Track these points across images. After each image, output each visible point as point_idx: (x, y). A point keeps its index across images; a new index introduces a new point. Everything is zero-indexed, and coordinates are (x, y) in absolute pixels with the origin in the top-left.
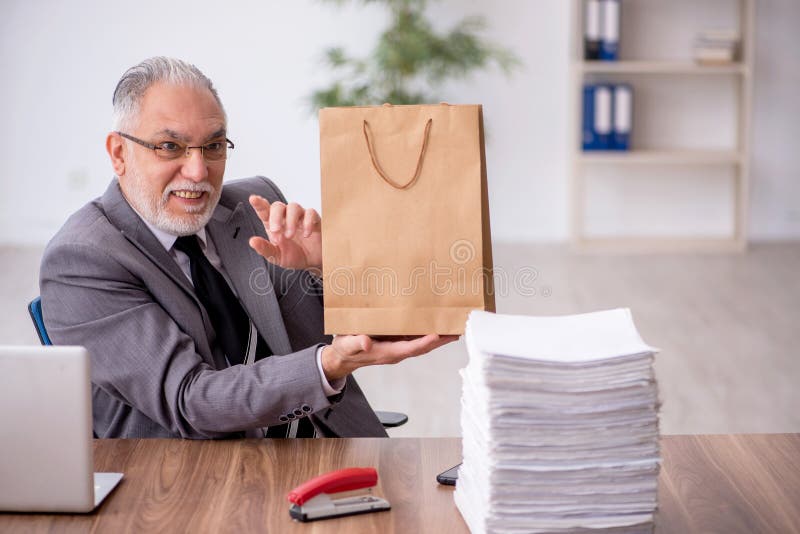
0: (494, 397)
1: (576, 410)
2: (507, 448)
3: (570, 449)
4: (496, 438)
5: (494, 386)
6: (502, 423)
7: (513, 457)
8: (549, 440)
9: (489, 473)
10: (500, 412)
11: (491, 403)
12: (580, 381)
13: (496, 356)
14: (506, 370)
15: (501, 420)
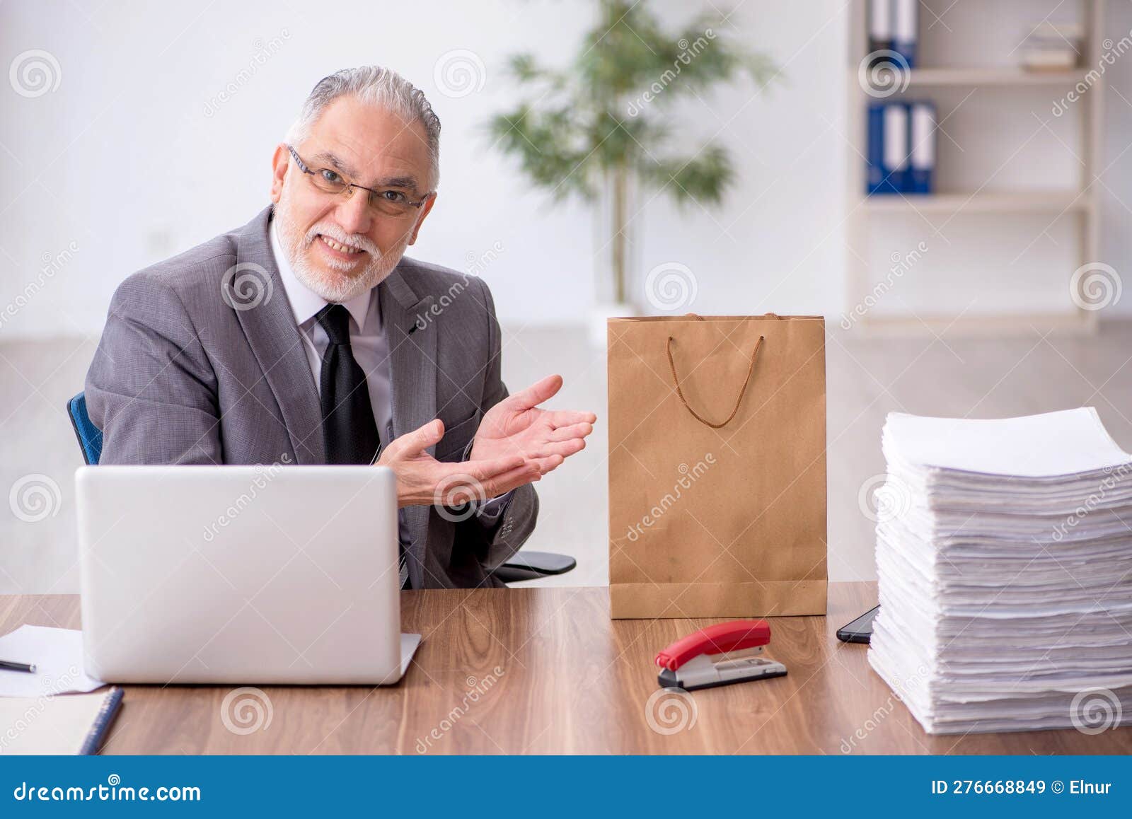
0: (941, 524)
1: (1046, 540)
2: (958, 590)
3: (1039, 590)
4: (943, 576)
5: (940, 510)
6: (951, 557)
7: (966, 601)
8: (1012, 579)
9: (935, 623)
10: (948, 543)
11: (937, 532)
12: (1051, 501)
13: (944, 469)
14: (957, 488)
15: (948, 554)
